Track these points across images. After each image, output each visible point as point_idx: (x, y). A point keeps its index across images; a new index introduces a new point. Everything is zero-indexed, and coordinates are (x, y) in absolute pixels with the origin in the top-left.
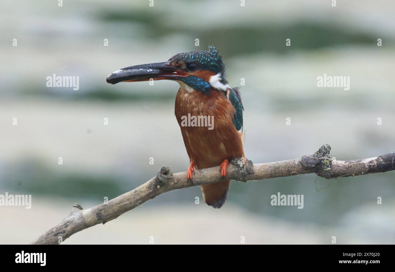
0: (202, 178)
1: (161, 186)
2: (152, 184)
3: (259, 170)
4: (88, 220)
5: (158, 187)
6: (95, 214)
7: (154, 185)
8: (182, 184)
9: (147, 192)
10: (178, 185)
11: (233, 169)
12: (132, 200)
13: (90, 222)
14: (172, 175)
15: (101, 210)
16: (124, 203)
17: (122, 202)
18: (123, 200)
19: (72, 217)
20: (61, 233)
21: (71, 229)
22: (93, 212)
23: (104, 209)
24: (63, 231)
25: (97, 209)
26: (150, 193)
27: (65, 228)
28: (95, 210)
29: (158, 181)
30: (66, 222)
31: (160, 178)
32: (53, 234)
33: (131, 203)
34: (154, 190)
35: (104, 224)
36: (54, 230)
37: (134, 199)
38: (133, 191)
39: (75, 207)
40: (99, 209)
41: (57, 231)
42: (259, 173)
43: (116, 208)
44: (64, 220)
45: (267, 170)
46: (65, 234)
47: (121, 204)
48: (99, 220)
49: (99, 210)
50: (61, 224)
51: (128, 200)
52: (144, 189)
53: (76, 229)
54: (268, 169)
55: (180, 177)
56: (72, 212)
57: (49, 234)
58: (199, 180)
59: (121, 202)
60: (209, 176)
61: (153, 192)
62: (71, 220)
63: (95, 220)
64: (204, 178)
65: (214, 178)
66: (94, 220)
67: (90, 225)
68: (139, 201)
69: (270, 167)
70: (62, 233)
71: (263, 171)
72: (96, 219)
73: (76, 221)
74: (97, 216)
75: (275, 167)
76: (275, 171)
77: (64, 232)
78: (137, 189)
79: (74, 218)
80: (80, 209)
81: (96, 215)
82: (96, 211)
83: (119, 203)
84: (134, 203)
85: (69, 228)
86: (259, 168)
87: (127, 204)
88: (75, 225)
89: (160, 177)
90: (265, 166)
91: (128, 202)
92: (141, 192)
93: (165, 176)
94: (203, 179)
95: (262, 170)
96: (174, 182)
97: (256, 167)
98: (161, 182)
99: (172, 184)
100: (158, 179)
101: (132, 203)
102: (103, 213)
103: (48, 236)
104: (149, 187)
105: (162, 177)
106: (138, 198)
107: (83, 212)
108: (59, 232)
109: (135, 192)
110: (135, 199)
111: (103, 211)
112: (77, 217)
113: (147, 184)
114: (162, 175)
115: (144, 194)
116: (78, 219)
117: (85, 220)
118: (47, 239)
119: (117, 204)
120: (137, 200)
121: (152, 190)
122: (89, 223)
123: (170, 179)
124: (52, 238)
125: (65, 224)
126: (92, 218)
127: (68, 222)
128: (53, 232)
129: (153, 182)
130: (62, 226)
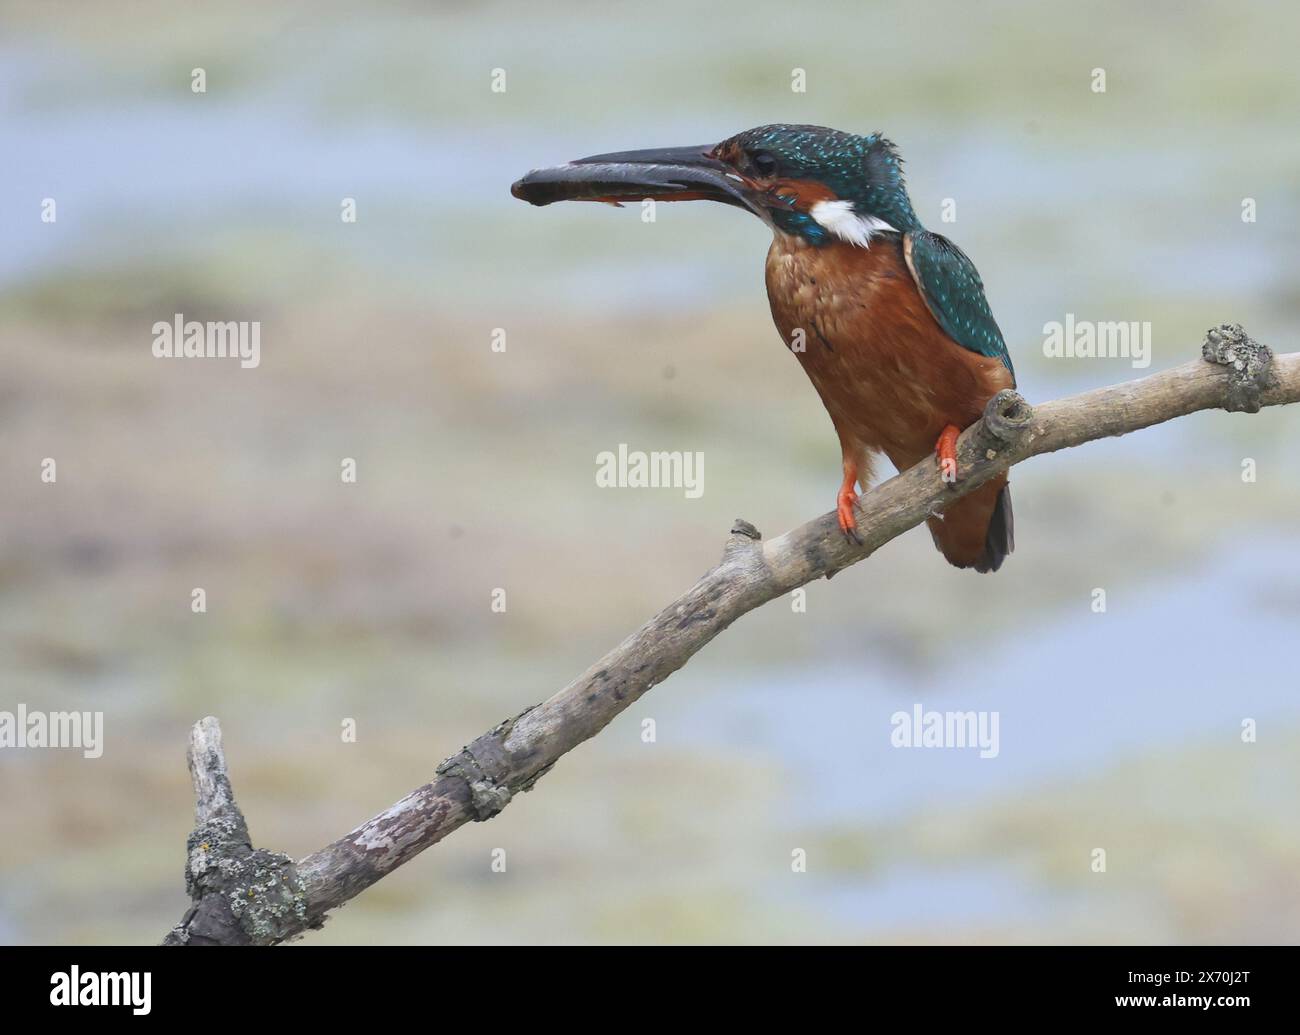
0: (1120, 414)
1: (997, 451)
2: (970, 446)
4: (782, 572)
5: (991, 454)
6: (802, 552)
7: (975, 449)
8: (1061, 438)
10: (1050, 440)
11: (1215, 378)
12: (914, 500)
13: (789, 578)
14: (1029, 414)
15: (819, 539)
16: (888, 511)
17: (883, 509)
18: (885, 500)
19: (731, 566)
20: (703, 618)
21: (732, 604)
22: (795, 547)
23: (828, 533)
24: (707, 611)
25: (808, 537)
27: (713, 603)
28: (801, 540)
29: (989, 437)
30: (713, 583)
31: (996, 427)
32: (677, 622)
33: (909, 508)
34: (976, 464)
35: (829, 577)
36: (680, 609)
37: (917, 496)
39: (738, 532)
40: (812, 534)
41: (689, 612)
43: (864, 529)
44: (707, 575)
46: (714, 621)
47: (879, 515)
48: (814, 568)
49: (814, 537)
50: (699, 591)
51: (900, 500)
53: (747, 603)
55: (1052, 417)
56: (730, 550)
57: (666, 624)
58: (1113, 420)
59: (877, 508)
60: (1141, 406)
61: (976, 469)
62: (728, 576)
63: (803, 570)
64: (1127, 413)
65: (1157, 411)
66: (800, 568)
67: (788, 585)
68: (934, 502)
70: (706, 619)
72: (807, 565)
73: (745, 578)
74: (809, 559)
77: (712, 614)
79: (737, 568)
80: (753, 538)
81: (805, 556)
82: (805, 542)
83: (873, 514)
84: (920, 508)
85: (724, 602)
87: (898, 513)
88: (744, 589)
89: (992, 422)
91: (899, 508)
93: (1011, 422)
94: (1125, 416)
96: (1037, 434)
97: (1284, 365)
98: (997, 439)
99: (1032, 437)
100: (989, 430)
101: (914, 509)
102: (826, 547)
103: (661, 632)
105: (999, 423)
106: (929, 492)
107: (765, 547)
108: (695, 614)
109: (920, 474)
110: (922, 496)
111: (825, 541)
112: (747, 566)
114: (1001, 418)
116: (752, 572)
117: (771, 575)
118: (659, 640)
119: (868, 515)
120: (929, 500)
121: (972, 464)
122: (784, 581)
123: (1024, 428)
124: (675, 635)
125: (711, 590)
126: (794, 566)
127: (721, 583)
128: (677, 617)
129: (972, 440)
130: (703, 596)
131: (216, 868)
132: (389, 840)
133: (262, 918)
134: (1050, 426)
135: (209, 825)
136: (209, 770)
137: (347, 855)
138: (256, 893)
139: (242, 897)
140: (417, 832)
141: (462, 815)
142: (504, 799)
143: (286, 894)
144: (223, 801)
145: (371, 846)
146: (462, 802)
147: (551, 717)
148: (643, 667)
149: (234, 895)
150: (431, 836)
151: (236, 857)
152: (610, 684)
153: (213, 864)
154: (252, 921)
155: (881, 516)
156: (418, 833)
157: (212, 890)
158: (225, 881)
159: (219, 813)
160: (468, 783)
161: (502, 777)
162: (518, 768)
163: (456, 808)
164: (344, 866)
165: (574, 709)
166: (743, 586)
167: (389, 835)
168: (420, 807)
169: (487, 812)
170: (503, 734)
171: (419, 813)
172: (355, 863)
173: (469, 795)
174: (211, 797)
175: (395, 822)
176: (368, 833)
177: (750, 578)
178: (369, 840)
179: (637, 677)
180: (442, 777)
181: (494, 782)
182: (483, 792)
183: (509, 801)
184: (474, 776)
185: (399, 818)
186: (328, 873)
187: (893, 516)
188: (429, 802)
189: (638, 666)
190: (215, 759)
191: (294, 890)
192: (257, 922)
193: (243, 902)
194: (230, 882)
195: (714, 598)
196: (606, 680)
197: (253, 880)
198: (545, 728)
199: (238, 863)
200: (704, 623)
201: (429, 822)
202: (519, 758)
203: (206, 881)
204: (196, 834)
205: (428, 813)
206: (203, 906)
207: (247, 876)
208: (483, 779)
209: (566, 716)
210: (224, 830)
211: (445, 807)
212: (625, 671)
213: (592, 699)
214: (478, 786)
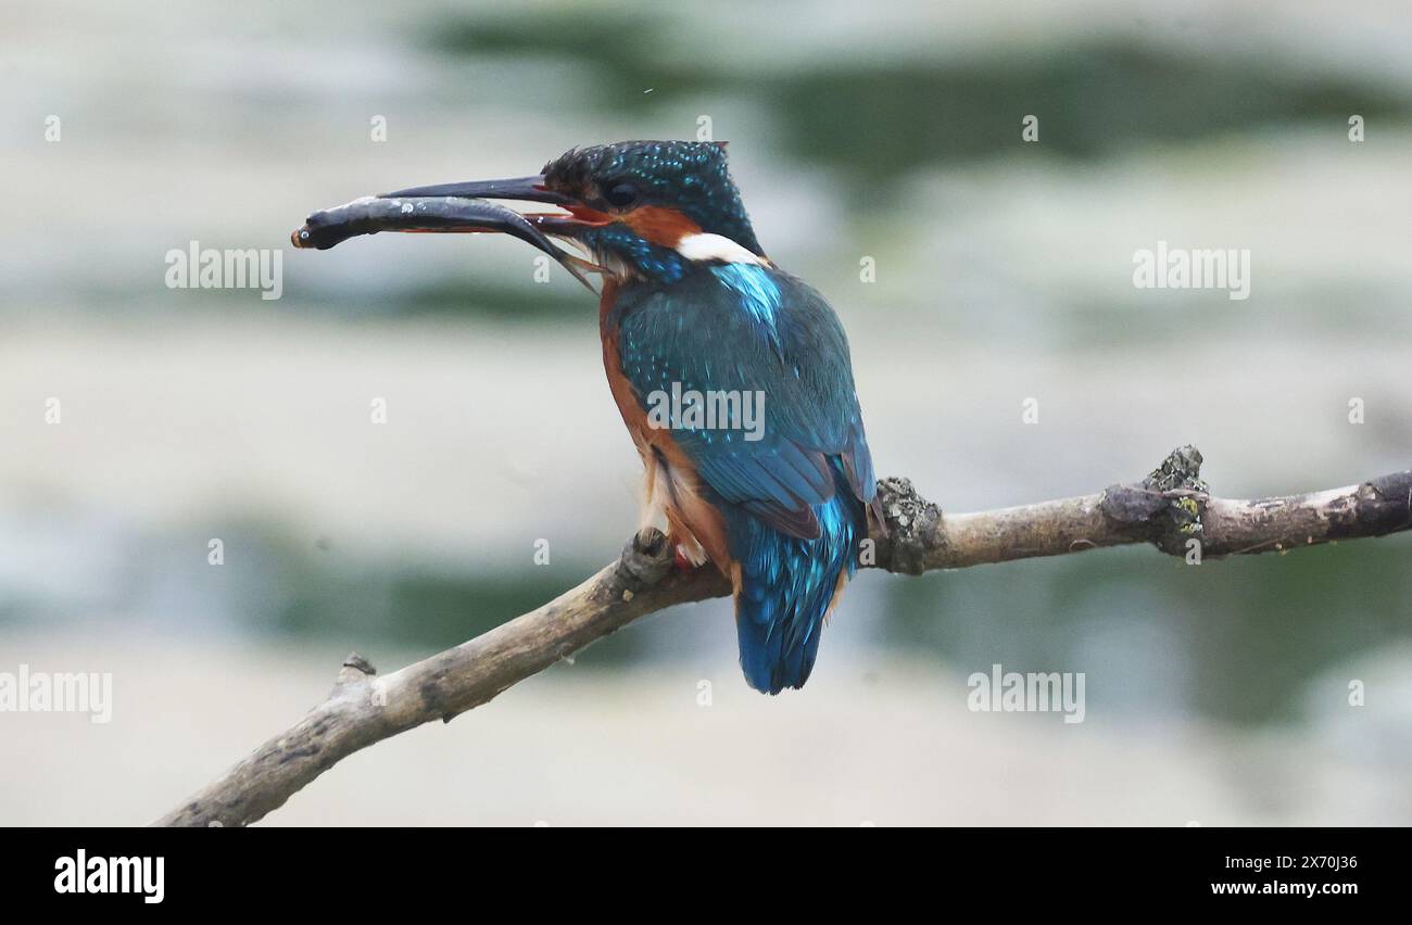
1: (635, 593)
2: (606, 587)
3: (964, 534)
4: (395, 710)
5: (627, 595)
6: (417, 689)
7: (611, 590)
8: (706, 587)
9: (591, 614)
10: (694, 588)
12: (541, 641)
13: (401, 716)
15: (437, 676)
16: (513, 650)
17: (508, 648)
18: (512, 640)
19: (340, 700)
20: (305, 753)
21: (337, 741)
22: (410, 683)
23: (447, 671)
24: (312, 746)
25: (425, 673)
26: (601, 617)
27: (318, 738)
28: (417, 678)
29: (627, 576)
30: (319, 718)
31: (634, 567)
32: (278, 757)
33: (537, 649)
34: (612, 606)
35: (446, 721)
36: (282, 744)
37: (545, 636)
38: (544, 609)
39: (351, 665)
40: (430, 671)
41: (292, 747)
42: (963, 544)
43: (485, 668)
44: (315, 708)
45: (989, 533)
46: (318, 758)
48: (429, 708)
49: (431, 674)
50: (303, 725)
51: (527, 640)
52: (581, 603)
53: (354, 741)
54: (991, 531)
56: (342, 684)
57: (266, 757)
59: (502, 648)
61: (611, 611)
62: (336, 711)
63: (418, 710)
66: (415, 707)
67: (400, 724)
68: (563, 645)
69: (1000, 525)
70: (308, 755)
71: (978, 538)
72: (421, 704)
73: (353, 713)
74: (424, 697)
75: (1015, 524)
76: (1017, 536)
77: (315, 750)
78: (557, 602)
79: (345, 703)
80: (366, 673)
81: (419, 693)
82: (422, 679)
83: (497, 653)
84: (548, 651)
85: (330, 738)
86: (963, 529)
87: (523, 654)
88: (351, 726)
89: (631, 562)
90: (985, 520)
91: (525, 649)
92: (568, 612)
93: (650, 560)
95: (975, 534)
96: (680, 580)
97: (952, 525)
98: (636, 578)
99: (674, 584)
100: (628, 570)
101: (541, 650)
102: (445, 685)
103: (260, 766)
104: (597, 597)
105: (637, 561)
106: (559, 632)
107: (378, 682)
108: (298, 748)
109: (550, 613)
110: (551, 637)
111: (443, 678)
112: (356, 701)
113: (588, 586)
114: (640, 555)
115: (578, 620)
116: (360, 708)
117: (381, 711)
118: (257, 773)
119: (491, 654)
120: (558, 641)
121: (606, 607)
122: (395, 719)
123: (666, 568)
124: (274, 769)
125: (317, 725)
126: (407, 704)
127: (327, 718)
128: (278, 751)
129: (610, 578)
130: (307, 731)
148: (237, 802)
152: (200, 818)
155: (506, 655)
166: (351, 722)
177: (358, 714)
179: (229, 812)
187: (518, 656)
189: (233, 800)
195: (318, 734)
196: (196, 813)
200: (307, 759)
212: (216, 804)
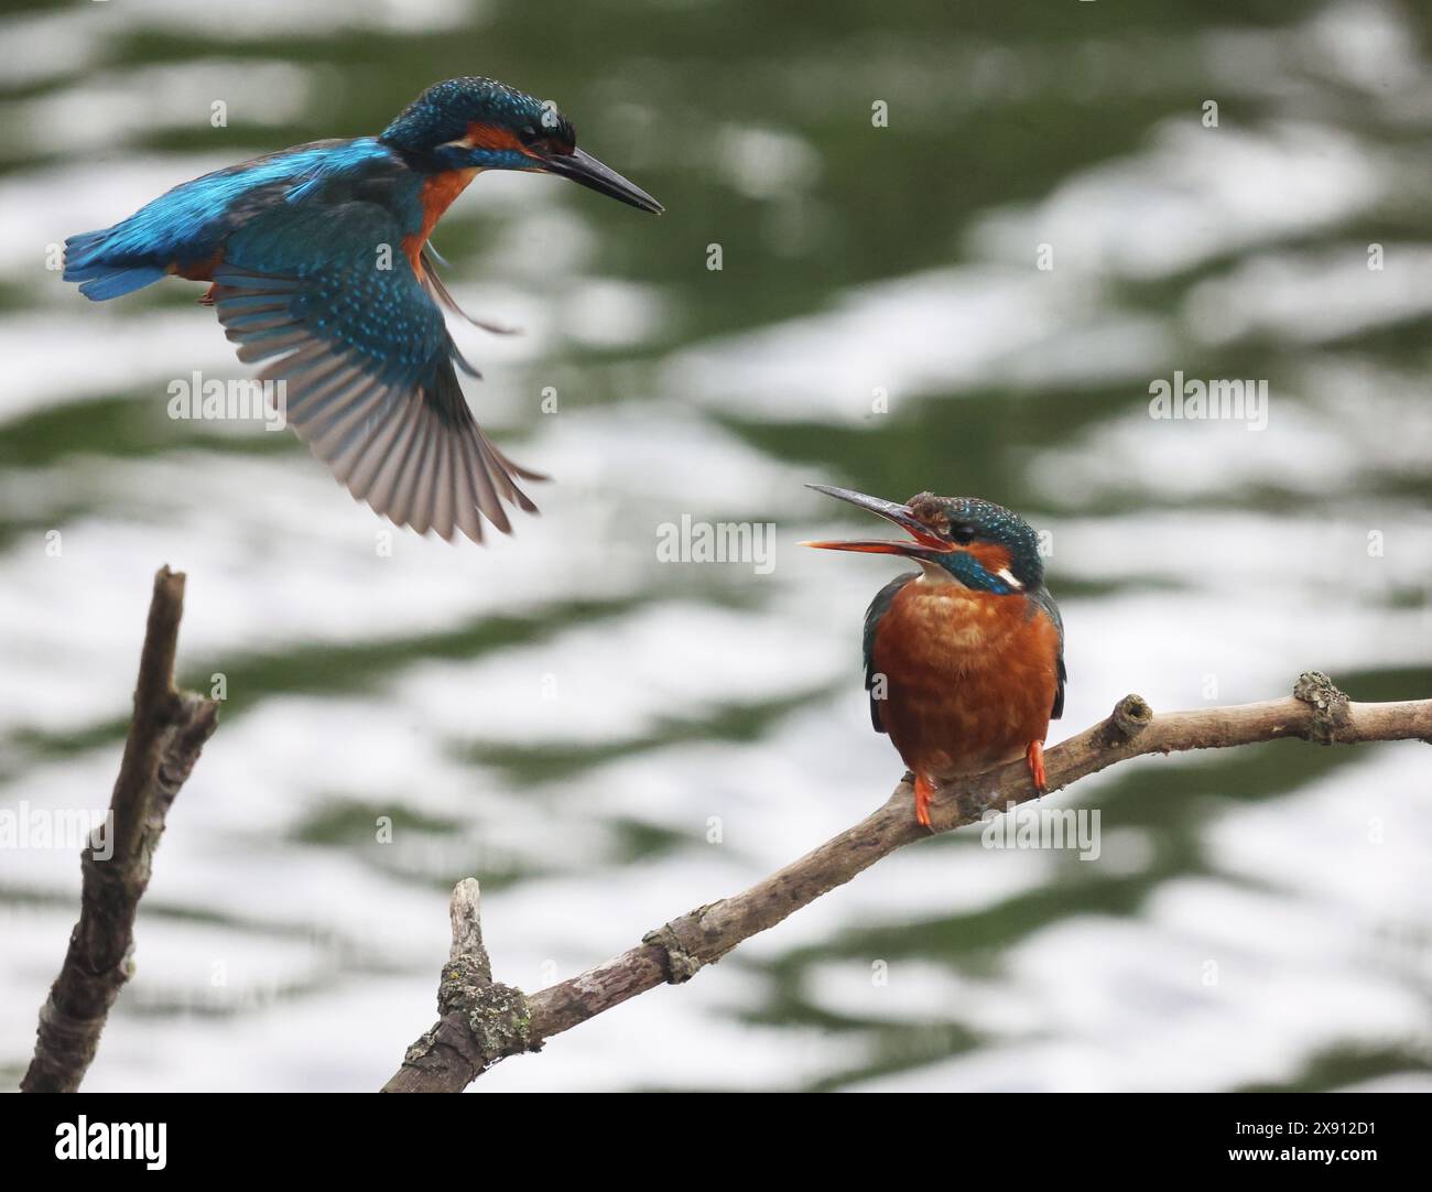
0: (1221, 729)
1: (1119, 742)
2: (1098, 736)
3: (1364, 718)
4: (937, 816)
5: (1114, 744)
6: (954, 802)
7: (1101, 739)
8: (1171, 741)
9: (1085, 756)
11: (1301, 712)
14: (1149, 715)
15: (969, 794)
19: (897, 806)
20: (870, 844)
21: (893, 836)
24: (876, 839)
25: (961, 791)
26: (1094, 758)
27: (881, 833)
29: (1114, 729)
30: (881, 818)
31: (1122, 724)
32: (850, 845)
34: (1101, 749)
36: (853, 834)
37: (1051, 770)
39: (906, 781)
40: (964, 790)
41: (860, 837)
44: (878, 811)
46: (879, 847)
48: (963, 815)
49: (965, 792)
50: (868, 822)
52: (1079, 748)
53: (906, 838)
56: (899, 794)
57: (840, 845)
58: (1215, 733)
60: (1239, 726)
61: (1101, 755)
64: (1227, 729)
66: (952, 816)
70: (872, 844)
72: (957, 814)
74: (959, 808)
75: (1403, 714)
76: (1403, 724)
77: (877, 842)
79: (901, 809)
81: (956, 806)
82: (958, 795)
85: (888, 833)
86: (1365, 714)
88: (903, 826)
89: (1117, 717)
90: (1381, 709)
93: (1133, 718)
94: (1225, 732)
95: (1373, 719)
96: (1152, 735)
97: (1356, 711)
98: (1121, 732)
99: (1147, 737)
100: (1115, 725)
102: (974, 801)
103: (836, 851)
104: (1090, 744)
105: (1123, 719)
108: (864, 840)
110: (1056, 770)
111: (974, 796)
114: (1126, 716)
118: (833, 857)
121: (1098, 751)
123: (1143, 726)
124: (846, 855)
125: (880, 823)
126: (947, 812)
127: (888, 818)
128: (850, 841)
129: (1102, 730)
130: (871, 827)
131: (462, 993)
132: (600, 987)
133: (493, 1035)
134: (1164, 730)
135: (460, 959)
136: (465, 918)
137: (566, 995)
138: (491, 1014)
139: (479, 1015)
140: (621, 984)
141: (660, 975)
142: (694, 967)
143: (515, 1018)
144: (474, 943)
145: (585, 990)
146: (661, 965)
147: (739, 906)
148: (818, 876)
149: (473, 1013)
150: (633, 989)
151: (479, 986)
152: (790, 887)
153: (460, 989)
154: (485, 1037)
156: (625, 984)
157: (457, 1008)
158: (468, 1002)
159: (469, 951)
160: (666, 951)
161: (694, 949)
162: (710, 943)
163: (656, 968)
164: (563, 1003)
165: (760, 903)
166: (903, 823)
167: (601, 983)
168: (628, 964)
169: (680, 976)
170: (697, 916)
171: (626, 969)
172: (571, 1001)
173: (666, 961)
174: (465, 939)
175: (607, 974)
176: (585, 980)
178: (585, 985)
179: (811, 883)
180: (646, 944)
181: (688, 953)
182: (678, 959)
183: (697, 970)
184: (672, 946)
185: (610, 971)
186: (549, 1006)
188: (635, 961)
189: (814, 875)
190: (471, 910)
191: (522, 1015)
192: (489, 1038)
193: (480, 1020)
194: (472, 1003)
195: (880, 830)
196: (787, 883)
197: (490, 1004)
198: (734, 914)
199: (480, 990)
200: (871, 848)
201: (632, 977)
202: (711, 935)
203: (454, 1002)
204: (450, 966)
205: (633, 969)
206: (447, 1019)
207: (486, 1000)
208: (679, 949)
209: (751, 908)
210: (472, 964)
211: (647, 966)
212: (802, 877)
213: (774, 896)
214: (674, 954)
